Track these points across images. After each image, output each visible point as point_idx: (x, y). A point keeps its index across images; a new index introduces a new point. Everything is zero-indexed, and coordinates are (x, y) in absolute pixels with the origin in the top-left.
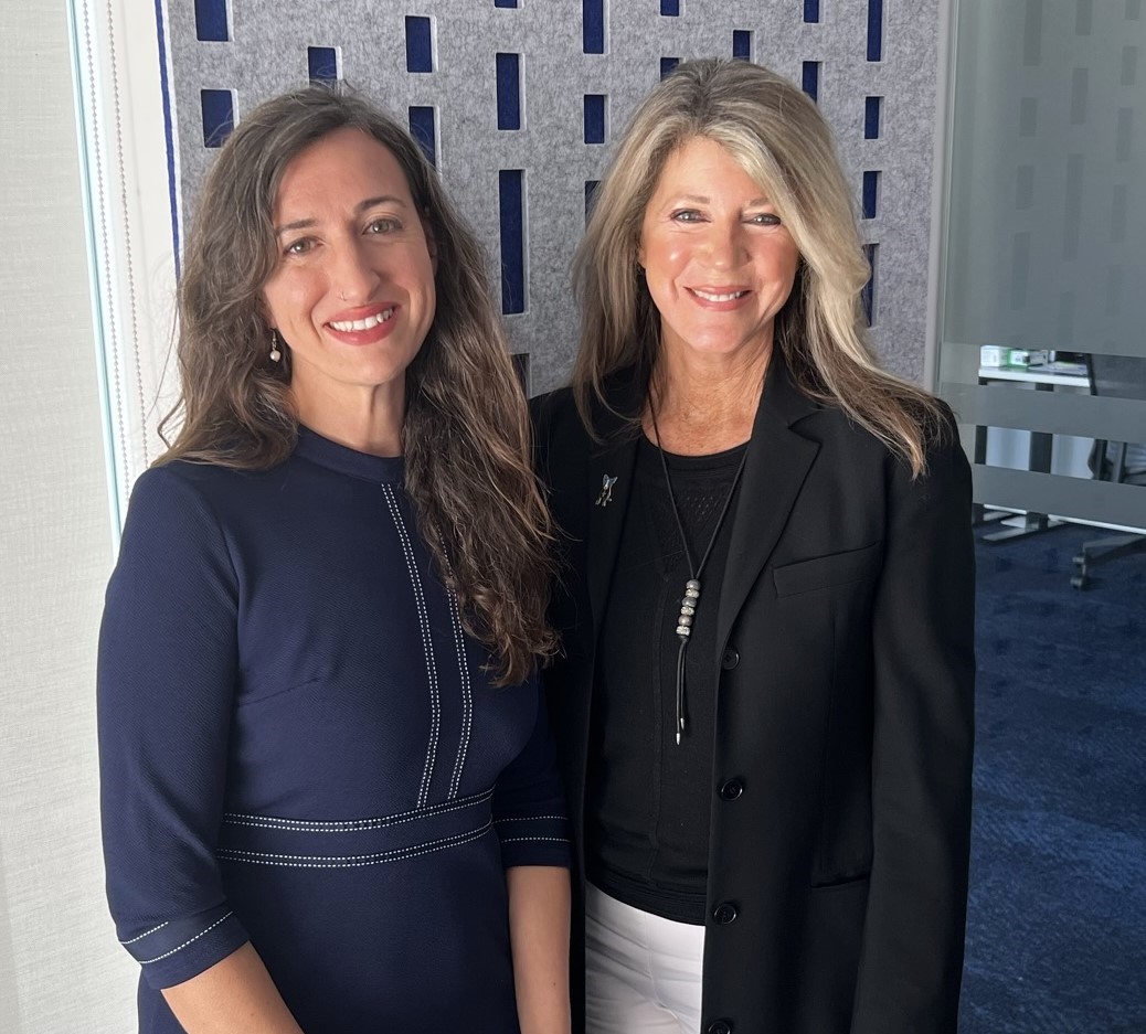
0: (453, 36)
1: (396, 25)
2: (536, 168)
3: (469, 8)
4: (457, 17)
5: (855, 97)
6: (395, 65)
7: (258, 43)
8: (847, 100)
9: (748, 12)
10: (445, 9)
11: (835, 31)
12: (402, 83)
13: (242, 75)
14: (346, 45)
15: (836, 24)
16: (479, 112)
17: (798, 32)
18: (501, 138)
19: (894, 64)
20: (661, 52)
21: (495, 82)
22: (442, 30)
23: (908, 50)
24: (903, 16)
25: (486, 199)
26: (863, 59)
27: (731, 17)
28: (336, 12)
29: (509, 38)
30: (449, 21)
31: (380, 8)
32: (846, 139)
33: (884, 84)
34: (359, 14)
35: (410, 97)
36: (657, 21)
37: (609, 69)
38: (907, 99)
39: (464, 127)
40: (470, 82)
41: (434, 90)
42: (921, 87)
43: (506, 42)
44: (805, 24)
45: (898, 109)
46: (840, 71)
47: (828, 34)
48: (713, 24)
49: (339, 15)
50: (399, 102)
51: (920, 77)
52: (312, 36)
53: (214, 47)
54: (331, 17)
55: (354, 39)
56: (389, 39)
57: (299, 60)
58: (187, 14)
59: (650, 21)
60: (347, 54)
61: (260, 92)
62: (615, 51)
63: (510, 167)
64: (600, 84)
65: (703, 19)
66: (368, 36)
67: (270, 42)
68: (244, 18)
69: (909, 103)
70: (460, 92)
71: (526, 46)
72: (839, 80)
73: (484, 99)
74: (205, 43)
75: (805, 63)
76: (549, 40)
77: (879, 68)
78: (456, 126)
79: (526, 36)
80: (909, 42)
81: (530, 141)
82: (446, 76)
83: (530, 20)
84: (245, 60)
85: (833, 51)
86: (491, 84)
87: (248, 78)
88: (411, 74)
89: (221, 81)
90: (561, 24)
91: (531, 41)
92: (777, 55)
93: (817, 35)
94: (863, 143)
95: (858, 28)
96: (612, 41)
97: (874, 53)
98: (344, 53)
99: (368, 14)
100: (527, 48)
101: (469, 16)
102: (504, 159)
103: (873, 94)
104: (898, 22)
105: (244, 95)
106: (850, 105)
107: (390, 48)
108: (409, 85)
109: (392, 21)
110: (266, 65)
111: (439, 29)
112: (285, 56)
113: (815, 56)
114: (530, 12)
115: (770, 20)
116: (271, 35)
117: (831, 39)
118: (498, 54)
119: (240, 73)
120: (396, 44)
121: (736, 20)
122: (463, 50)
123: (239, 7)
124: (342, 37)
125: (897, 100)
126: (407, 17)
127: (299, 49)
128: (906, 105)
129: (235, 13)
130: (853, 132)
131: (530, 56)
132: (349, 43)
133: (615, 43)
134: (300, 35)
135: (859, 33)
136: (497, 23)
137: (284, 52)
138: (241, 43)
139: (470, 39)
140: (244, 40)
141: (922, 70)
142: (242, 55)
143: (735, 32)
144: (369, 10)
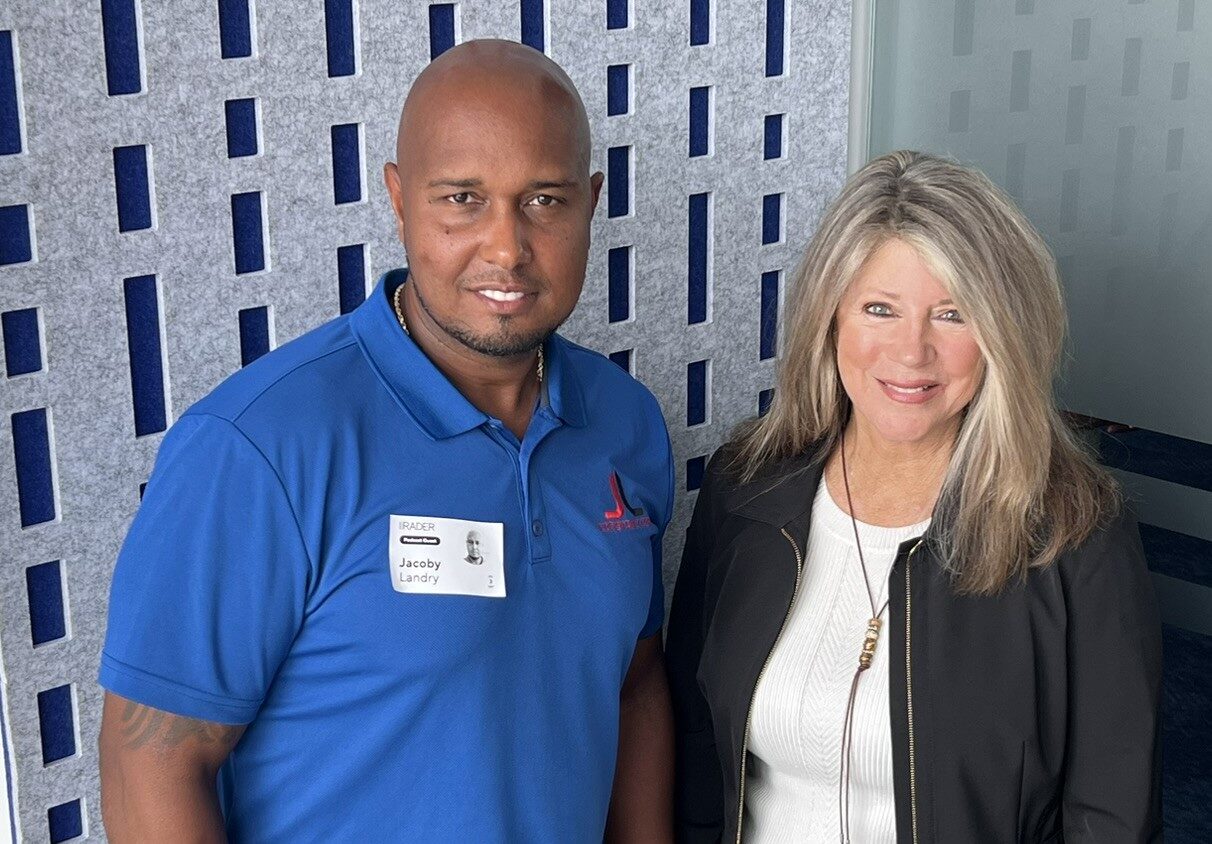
0: (280, 115)
1: (215, 112)
2: (380, 240)
3: (298, 84)
4: (284, 94)
5: (751, 117)
6: (214, 154)
7: (55, 152)
8: (743, 122)
9: (624, 45)
10: (270, 88)
11: (727, 51)
12: (223, 172)
13: (37, 187)
14: (155, 141)
15: (729, 43)
16: (312, 190)
17: (684, 58)
18: (339, 213)
19: (798, 77)
21: (331, 158)
22: (268, 111)
23: (814, 61)
24: (808, 24)
25: (322, 280)
26: (761, 76)
27: (605, 52)
28: (144, 108)
29: (346, 110)
30: (275, 100)
31: (195, 96)
32: (743, 165)
33: (787, 100)
34: (171, 107)
35: (232, 186)
38: (814, 112)
39: (296, 208)
40: (302, 162)
41: (259, 174)
42: (830, 98)
43: (342, 113)
44: (691, 49)
45: (803, 124)
46: (734, 93)
47: (719, 56)
48: (584, 63)
49: (149, 110)
50: (219, 192)
51: (828, 86)
52: (118, 136)
53: (3, 161)
54: (139, 114)
55: (165, 132)
56: (207, 127)
57: (103, 164)
60: (158, 149)
61: (59, 202)
63: (350, 242)
65: (571, 59)
66: (182, 128)
67: (69, 148)
68: (39, 128)
69: (816, 116)
70: (290, 171)
71: (366, 114)
72: (733, 102)
73: (318, 176)
75: (692, 91)
76: (392, 104)
77: (780, 84)
78: (286, 208)
79: (365, 104)
80: (816, 51)
81: (373, 214)
82: (274, 158)
83: (370, 86)
84: (41, 171)
85: (726, 73)
86: (327, 160)
87: (44, 189)
88: (233, 160)
89: (13, 197)
91: (372, 108)
92: (660, 86)
93: (706, 59)
94: (763, 165)
95: (755, 45)
97: (774, 66)
98: (154, 150)
99: (182, 105)
100: (367, 117)
101: (299, 92)
102: (342, 236)
103: (774, 112)
104: (802, 31)
105: (39, 208)
106: (746, 129)
107: (208, 137)
108: (230, 172)
109: (209, 108)
110: (66, 172)
111: (264, 109)
112: (87, 161)
113: (704, 81)
114: (370, 77)
115: (650, 49)
116: (70, 143)
117: (723, 60)
118: (333, 128)
119: (35, 185)
120: (214, 133)
121: (610, 56)
122: (293, 128)
123: (33, 117)
124: (152, 133)
125: (801, 115)
126: (227, 103)
127: (103, 151)
128: (813, 119)
129: (28, 124)
130: (750, 155)
131: (370, 125)
132: (159, 137)
134: (104, 137)
135: (757, 48)
136: (332, 94)
137: (85, 158)
138: (35, 155)
139: (300, 116)
140: (39, 151)
141: (831, 79)
142: (38, 166)
143: (609, 67)
144: (183, 99)
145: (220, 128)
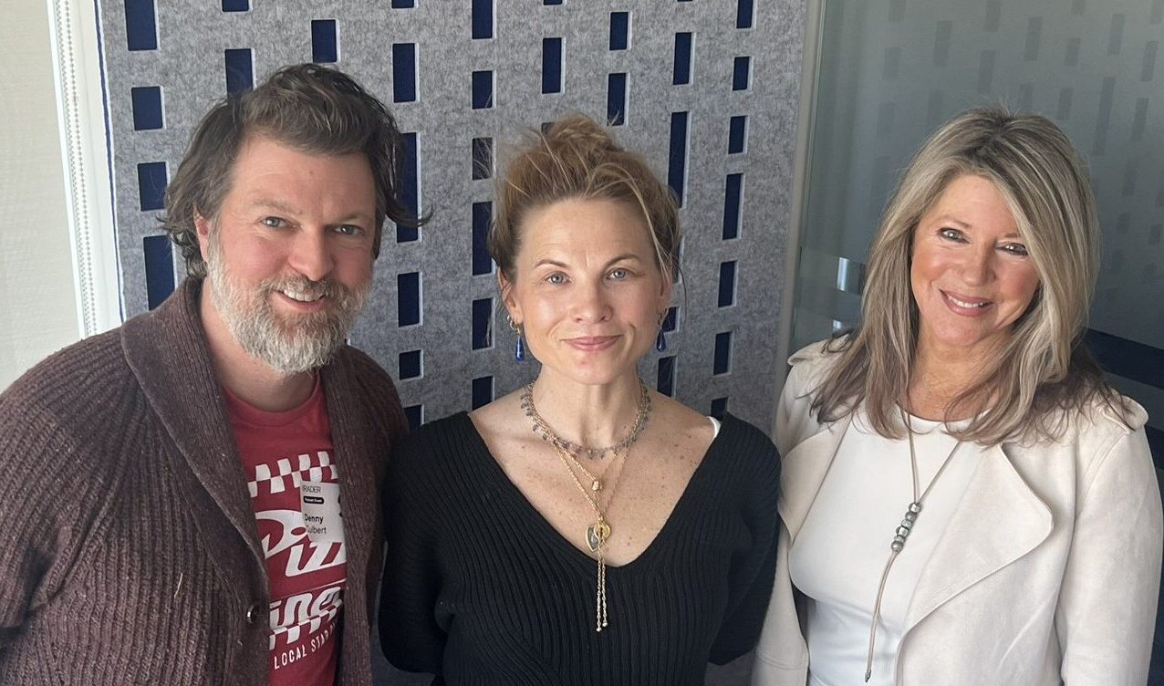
0: (354, 33)
1: (303, 28)
2: (428, 131)
3: (368, 11)
4: (357, 18)
5: (724, 57)
6: (302, 57)
7: (180, 50)
8: (717, 61)
10: (347, 13)
11: (707, 7)
13: (167, 75)
14: (258, 46)
15: (708, 1)
17: (672, 9)
18: (397, 108)
19: (763, 29)
20: (543, 34)
21: (392, 66)
22: (344, 29)
23: (776, 18)
26: (733, 27)
28: (249, 22)
30: (350, 22)
31: (289, 16)
32: (716, 92)
33: (753, 46)
34: (270, 22)
36: (540, 10)
37: (495, 49)
38: (774, 57)
40: (369, 68)
42: (788, 46)
44: (678, 3)
45: (765, 65)
46: (711, 39)
47: (700, 10)
48: (592, 9)
49: (253, 24)
51: (787, 38)
52: (229, 42)
53: (143, 55)
54: (245, 26)
55: (265, 42)
56: (297, 39)
57: (216, 61)
58: (119, 32)
59: (534, 11)
60: (260, 53)
61: (183, 86)
64: (487, 62)
66: (278, 38)
67: (192, 48)
68: (170, 32)
69: (777, 59)
71: (420, 37)
72: (710, 45)
74: (135, 52)
75: (678, 35)
77: (748, 34)
79: (420, 29)
80: (777, 11)
81: (423, 110)
82: (348, 62)
83: (424, 16)
84: (170, 63)
85: (705, 23)
86: (389, 68)
87: (172, 77)
89: (149, 81)
90: (452, 18)
91: (425, 34)
92: (652, 30)
93: (689, 11)
94: (732, 94)
96: (498, 29)
97: (744, 20)
98: (257, 52)
99: (279, 21)
100: (422, 39)
101: (369, 18)
103: (742, 55)
105: (169, 89)
106: (719, 65)
107: (298, 46)
109: (300, 25)
110: (188, 65)
111: (341, 28)
112: (205, 58)
113: (687, 28)
114: (425, 10)
115: (645, 2)
116: (193, 43)
117: (703, 14)
118: (395, 45)
119: (165, 73)
120: (303, 43)
121: (613, 5)
122: (363, 43)
123: (164, 24)
124: (255, 41)
125: (764, 58)
126: (313, 22)
127: (217, 51)
128: (773, 61)
129: (161, 28)
130: (722, 86)
131: (423, 45)
132: (261, 44)
133: (501, 30)
134: (218, 41)
135: (730, 6)
136: (395, 20)
137: (204, 55)
138: (166, 51)
139: (369, 35)
140: (169, 49)
141: (789, 33)
142: (167, 59)
143: (612, 14)
144: (279, 18)
145: (306, 40)
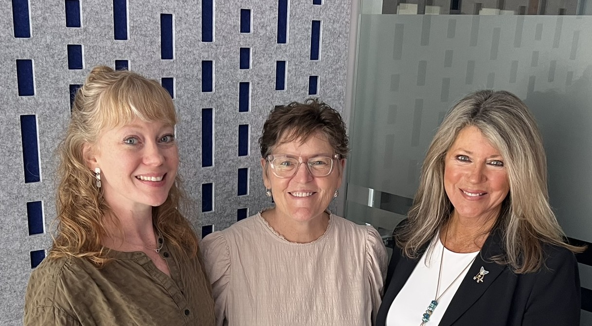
0: (92, 53)
1: (63, 49)
3: (101, 41)
4: (94, 44)
5: (303, 76)
6: (62, 66)
8: (299, 78)
9: (248, 39)
10: (88, 41)
11: (293, 47)
12: (66, 75)
15: (294, 44)
17: (274, 48)
19: (325, 61)
20: (202, 58)
22: (86, 51)
23: (332, 55)
24: (329, 40)
26: (308, 60)
27: (239, 42)
28: (31, 44)
29: (122, 54)
30: (90, 47)
31: (54, 41)
32: (299, 95)
33: (319, 70)
34: (43, 45)
35: (70, 81)
36: (200, 44)
37: (175, 66)
38: (331, 77)
42: (338, 71)
43: (120, 55)
44: (278, 44)
45: (326, 81)
46: (296, 65)
47: (290, 48)
48: (229, 45)
49: (33, 45)
50: (64, 82)
51: (338, 66)
52: (19, 55)
54: (28, 47)
55: (40, 55)
56: (59, 55)
59: (196, 45)
60: (37, 62)
62: (178, 58)
64: (170, 73)
65: (224, 43)
66: (48, 54)
69: (332, 78)
71: (131, 57)
72: (296, 69)
75: (278, 62)
76: (143, 53)
77: (316, 63)
79: (131, 52)
80: (333, 51)
83: (133, 45)
85: (293, 56)
88: (70, 70)
90: (149, 47)
91: (134, 54)
92: (263, 58)
93: (284, 49)
95: (306, 46)
96: (176, 54)
97: (314, 55)
98: (35, 62)
99: (48, 44)
101: (101, 44)
103: (313, 75)
104: (327, 42)
106: (301, 80)
107: (59, 59)
108: (69, 75)
109: (60, 47)
111: (85, 50)
113: (283, 58)
114: (133, 41)
115: (259, 43)
117: (291, 51)
118: (116, 61)
120: (62, 57)
121: (241, 43)
122: (98, 59)
124: (34, 55)
125: (325, 77)
126: (68, 46)
127: (12, 61)
128: (331, 79)
130: (303, 92)
131: (133, 61)
132: (38, 57)
133: (178, 55)
134: (12, 55)
135: (306, 48)
136: (116, 47)
137: (4, 62)
139: (101, 54)
141: (339, 63)
143: (241, 48)
145: (65, 56)
